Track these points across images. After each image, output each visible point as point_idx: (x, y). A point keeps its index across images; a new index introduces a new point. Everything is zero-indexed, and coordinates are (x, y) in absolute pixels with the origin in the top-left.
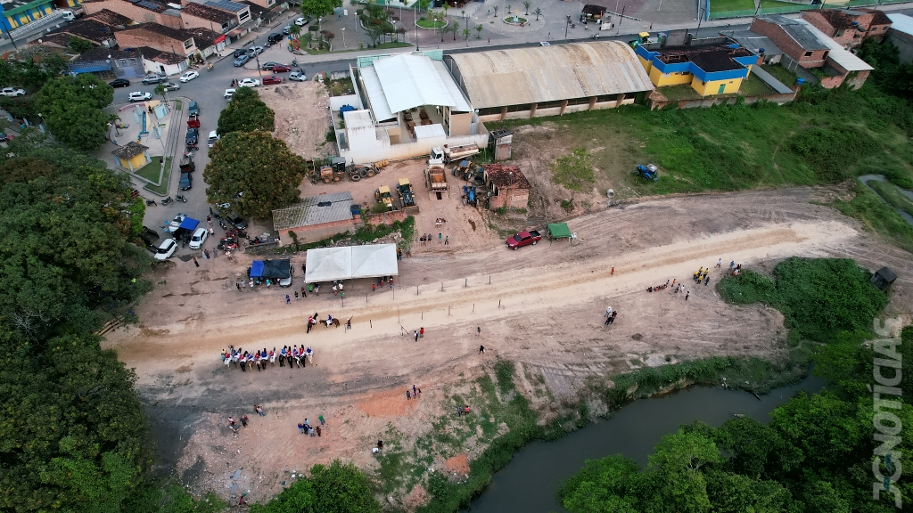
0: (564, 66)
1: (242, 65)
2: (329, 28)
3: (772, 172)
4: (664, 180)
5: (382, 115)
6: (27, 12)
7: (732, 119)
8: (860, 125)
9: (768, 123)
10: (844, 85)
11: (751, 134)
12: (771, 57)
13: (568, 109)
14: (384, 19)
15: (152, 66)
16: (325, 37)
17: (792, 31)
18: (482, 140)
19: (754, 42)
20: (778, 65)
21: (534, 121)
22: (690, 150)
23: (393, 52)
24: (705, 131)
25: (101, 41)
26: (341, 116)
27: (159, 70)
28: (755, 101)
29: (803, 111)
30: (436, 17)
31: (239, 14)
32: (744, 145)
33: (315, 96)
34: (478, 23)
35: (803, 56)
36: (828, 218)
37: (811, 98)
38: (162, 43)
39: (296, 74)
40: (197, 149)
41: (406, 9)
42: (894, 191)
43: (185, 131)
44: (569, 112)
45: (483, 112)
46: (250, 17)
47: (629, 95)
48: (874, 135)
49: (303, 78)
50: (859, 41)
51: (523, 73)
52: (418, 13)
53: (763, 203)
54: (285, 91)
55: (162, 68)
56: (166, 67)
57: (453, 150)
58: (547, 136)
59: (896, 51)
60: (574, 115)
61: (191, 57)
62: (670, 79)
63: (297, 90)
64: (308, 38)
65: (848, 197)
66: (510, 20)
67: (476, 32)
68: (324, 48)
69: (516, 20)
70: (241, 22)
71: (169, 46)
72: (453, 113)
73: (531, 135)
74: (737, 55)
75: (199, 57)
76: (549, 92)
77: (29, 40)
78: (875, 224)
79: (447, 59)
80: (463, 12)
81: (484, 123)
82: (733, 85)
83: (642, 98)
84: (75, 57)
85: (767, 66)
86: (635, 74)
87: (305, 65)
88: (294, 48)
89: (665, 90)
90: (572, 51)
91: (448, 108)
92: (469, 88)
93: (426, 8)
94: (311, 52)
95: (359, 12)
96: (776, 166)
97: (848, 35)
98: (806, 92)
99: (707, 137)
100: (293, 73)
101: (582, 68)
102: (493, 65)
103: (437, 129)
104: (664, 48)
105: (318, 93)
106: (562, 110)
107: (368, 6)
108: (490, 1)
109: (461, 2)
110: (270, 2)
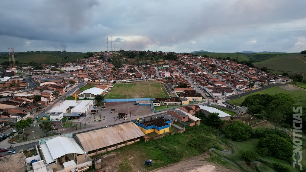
0: (115, 132)
2: (27, 132)
3: (186, 154)
4: (155, 164)
5: (49, 160)
7: (170, 140)
8: (204, 135)
9: (180, 139)
10: (195, 125)
11: (176, 143)
12: (175, 120)
13: (119, 146)
14: (50, 126)
16: (25, 135)
17: (178, 112)
18: (90, 163)
19: (169, 117)
20: (177, 122)
21: (108, 153)
22: (160, 152)
23: (54, 137)
24: (163, 145)
26: (31, 164)
28: (174, 133)
29: (188, 134)
30: (69, 123)
32: (176, 147)
33: (19, 159)
34: (85, 123)
35: (183, 119)
36: (206, 164)
37: (189, 130)
39: (11, 151)
41: (58, 122)
42: (219, 152)
44: (119, 147)
45: (89, 153)
47: (138, 138)
48: (208, 137)
49: (14, 152)
50: (195, 113)
51: (101, 137)
52: (63, 122)
53: (186, 164)
54: (4, 160)
57: (79, 169)
58: (113, 157)
59: (204, 114)
60: (121, 148)
62: (149, 131)
63: (11, 158)
64: (18, 137)
65: (209, 156)
66: (95, 121)
67: (84, 126)
68: (25, 139)
69: (97, 120)
72: (78, 155)
73: (107, 158)
74: (166, 121)
76: (111, 142)
78: (218, 163)
79: (74, 137)
80: (79, 120)
81: (90, 157)
82: (167, 130)
83: (141, 138)
85: (175, 123)
86: (138, 131)
87: (15, 147)
88: (10, 142)
89: (148, 135)
90: (117, 127)
91: (76, 153)
92: (83, 145)
93: (65, 121)
94: (20, 141)
95: (40, 125)
96: (186, 152)
97: (191, 111)
98: (187, 128)
99: (164, 147)
100: (9, 152)
101: (121, 132)
102: (91, 136)
103: (72, 162)
104: (145, 122)
105: (21, 158)
106: (117, 147)
107: (44, 123)
108: (88, 116)
109: (78, 117)
110: (1, 126)
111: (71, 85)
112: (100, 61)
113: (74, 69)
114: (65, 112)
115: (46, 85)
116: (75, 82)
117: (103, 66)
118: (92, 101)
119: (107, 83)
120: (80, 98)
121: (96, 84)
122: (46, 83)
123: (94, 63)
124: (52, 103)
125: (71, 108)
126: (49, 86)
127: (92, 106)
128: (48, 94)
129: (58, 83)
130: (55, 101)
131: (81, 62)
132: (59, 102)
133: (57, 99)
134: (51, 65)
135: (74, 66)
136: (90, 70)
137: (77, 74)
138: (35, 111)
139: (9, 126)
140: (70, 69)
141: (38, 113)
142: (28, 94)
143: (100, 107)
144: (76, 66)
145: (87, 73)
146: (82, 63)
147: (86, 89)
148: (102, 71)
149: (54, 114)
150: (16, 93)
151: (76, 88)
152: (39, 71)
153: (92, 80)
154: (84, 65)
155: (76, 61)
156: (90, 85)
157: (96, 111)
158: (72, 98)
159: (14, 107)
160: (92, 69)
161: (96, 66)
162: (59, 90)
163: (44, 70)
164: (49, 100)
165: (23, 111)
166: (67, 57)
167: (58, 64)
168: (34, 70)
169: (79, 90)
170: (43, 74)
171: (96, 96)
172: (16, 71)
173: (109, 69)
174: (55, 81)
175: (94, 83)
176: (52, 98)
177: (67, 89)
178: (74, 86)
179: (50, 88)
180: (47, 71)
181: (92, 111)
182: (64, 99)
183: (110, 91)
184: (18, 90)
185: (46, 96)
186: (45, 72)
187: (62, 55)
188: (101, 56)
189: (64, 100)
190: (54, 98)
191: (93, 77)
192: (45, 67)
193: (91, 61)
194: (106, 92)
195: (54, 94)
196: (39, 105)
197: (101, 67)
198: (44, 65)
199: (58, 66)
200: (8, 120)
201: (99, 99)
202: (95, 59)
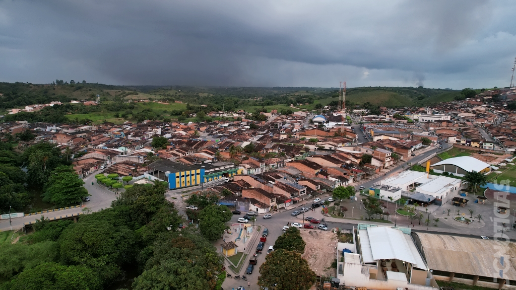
1: (296, 215)
2: (345, 206)
5: (367, 259)
6: (212, 177)
14: (377, 206)
15: (253, 208)
16: (342, 210)
21: (476, 289)
23: (382, 225)
25: (235, 193)
26: (343, 254)
27: (256, 210)
30: (409, 209)
31: (300, 191)
33: (330, 240)
34: (437, 217)
38: (261, 198)
39: (322, 226)
40: (261, 253)
41: (391, 203)
43: (258, 242)
45: (436, 272)
46: (305, 193)
49: (326, 228)
51: (467, 253)
52: (398, 206)
54: (314, 234)
55: (257, 209)
56: (259, 209)
61: (272, 207)
63: (321, 234)
64: (333, 208)
66: (459, 219)
67: (434, 222)
68: (341, 215)
69: (463, 219)
70: (300, 195)
71: (263, 200)
72: (414, 268)
75: (276, 207)
76: (489, 270)
77: (208, 188)
79: (413, 234)
80: (427, 210)
81: (436, 281)
84: (223, 197)
87: (328, 222)
88: (323, 212)
91: (411, 264)
92: (427, 255)
93: (403, 204)
94: (334, 216)
95: (364, 200)
100: (321, 225)
102: (445, 244)
103: (402, 276)
105: (332, 239)
107: (369, 198)
108: (445, 206)
109: (426, 204)
110: (317, 188)
111: (423, 146)
112: (489, 107)
113: (433, 119)
114: (404, 189)
115: (382, 141)
116: (431, 142)
117: (496, 117)
118: (460, 180)
119: (498, 152)
120: (435, 171)
121: (473, 151)
122: (382, 138)
123: (474, 111)
124: (386, 171)
125: (416, 185)
126: (387, 142)
127: (458, 189)
128: (383, 155)
129: (401, 139)
130: (392, 168)
131: (448, 106)
132: (399, 171)
133: (396, 166)
134: (394, 109)
135: (433, 114)
136: (464, 124)
137: (437, 128)
138: (360, 178)
139: (324, 190)
140: (425, 118)
141: (364, 182)
142: (354, 150)
143: (475, 197)
144: (437, 113)
145: (456, 127)
146: (449, 109)
147: (449, 156)
148: (491, 127)
149: (386, 188)
150: (340, 147)
151: (430, 151)
152: (374, 118)
153: (464, 142)
154: (453, 112)
155: (439, 104)
156: (459, 151)
157: (464, 201)
158: (421, 168)
159: (335, 165)
160: (468, 121)
161: (478, 115)
162: (402, 151)
163: (382, 117)
164: (382, 165)
165: (345, 174)
166: (422, 98)
167: (406, 108)
168: (369, 116)
169: (436, 156)
170: (379, 122)
171: (469, 173)
172: (344, 115)
173: (508, 123)
174: (396, 136)
175: (469, 148)
176: (388, 162)
177: (415, 152)
178: (429, 148)
179: (387, 146)
180: (387, 118)
181: (455, 199)
182: (406, 167)
183: (501, 169)
184: (344, 142)
185: (379, 157)
186: (384, 120)
187: (415, 93)
188: (492, 96)
189: (407, 170)
190: (392, 163)
191: (467, 136)
192: (385, 112)
193: (468, 106)
194: (493, 169)
195: (392, 157)
196: (366, 170)
197: (490, 119)
198: (384, 109)
199: (405, 111)
200: (325, 183)
201: (473, 180)
202: (478, 103)
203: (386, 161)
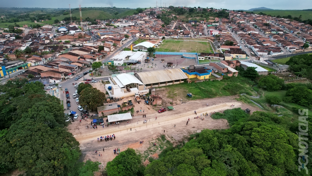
0: (165, 74)
1: (77, 80)
2: (100, 70)
3: (220, 94)
4: (194, 97)
5: (121, 86)
7: (208, 84)
8: (239, 84)
9: (217, 84)
10: (233, 76)
11: (214, 87)
12: (215, 71)
13: (168, 84)
14: (115, 68)
15: (52, 81)
16: (99, 73)
17: (219, 65)
18: (148, 91)
19: (211, 68)
20: (218, 72)
21: (159, 87)
22: (199, 90)
24: (202, 87)
25: (35, 76)
27: (54, 82)
28: (213, 80)
29: (225, 81)
30: (129, 67)
31: (75, 68)
32: (212, 89)
33: (100, 86)
34: (141, 68)
35: (222, 70)
36: (234, 102)
37: (226, 78)
38: (54, 75)
39: (94, 81)
40: (70, 98)
41: (120, 66)
42: (248, 96)
43: (65, 95)
44: (168, 85)
45: (147, 85)
46: (78, 69)
47: (182, 80)
48: (242, 86)
49: (96, 82)
50: (235, 67)
51: (155, 76)
52: (124, 66)
53: (219, 100)
56: (56, 81)
57: (141, 93)
58: (164, 90)
59: (243, 69)
60: (169, 86)
61: (62, 78)
62: (192, 76)
63: (95, 84)
64: (95, 73)
65: (238, 97)
68: (99, 75)
69: (150, 67)
70: (75, 70)
71: (57, 76)
73: (159, 90)
74: (207, 70)
75: (64, 78)
78: (245, 102)
79: (135, 75)
81: (147, 88)
82: (207, 77)
83: (185, 80)
84: (30, 79)
85: (215, 73)
86: (183, 75)
88: (91, 76)
89: (191, 79)
90: (166, 71)
91: (138, 84)
93: (126, 66)
94: (97, 76)
95: (108, 67)
96: (220, 93)
97: (232, 65)
98: (225, 77)
99: (203, 88)
101: (170, 74)
103: (136, 89)
104: (189, 69)
106: (166, 85)
107: (110, 65)
108: (142, 63)
109: (135, 64)
110: (83, 65)
111: (126, 39)
112: (149, 18)
113: (127, 25)
114: (124, 59)
115: (106, 38)
116: (129, 37)
117: (153, 22)
118: (146, 52)
119: (156, 39)
120: (134, 50)
121: (147, 40)
122: (105, 36)
123: (144, 20)
124: (112, 53)
125: (128, 57)
126: (109, 39)
127: (145, 56)
128: (109, 45)
129: (115, 36)
130: (115, 51)
131: (131, 18)
132: (118, 52)
133: (116, 50)
134: (104, 21)
135: (126, 22)
136: (141, 26)
137: (130, 30)
138: (101, 58)
139: (86, 66)
140: (122, 25)
141: (103, 59)
142: (94, 44)
143: (152, 58)
144: (127, 22)
145: (138, 29)
146: (132, 19)
147: (138, 42)
148: (152, 27)
149: (117, 60)
150: (85, 44)
151: (130, 41)
152: (95, 26)
153: (143, 36)
154: (135, 21)
155: (127, 17)
156: (142, 40)
157: (149, 60)
158: (128, 49)
159: (87, 53)
160: (142, 25)
161: (146, 22)
162: (117, 42)
163: (99, 25)
164: (110, 50)
165: (93, 57)
166: (117, 14)
167: (111, 20)
168: (91, 26)
169: (133, 43)
170: (99, 29)
171: (149, 48)
172: (77, 26)
173: (158, 25)
174: (112, 35)
175: (145, 38)
176: (112, 49)
177: (123, 42)
178: (129, 40)
179: (109, 40)
180: (103, 26)
181: (146, 60)
182: (121, 49)
183: (159, 45)
184: (86, 41)
185: (108, 46)
186: (101, 27)
187: (112, 11)
188: (150, 12)
189: (122, 51)
190: (114, 49)
191: (143, 32)
192: (100, 23)
193: (140, 17)
194: (156, 46)
195: (113, 45)
196: (103, 54)
197: (151, 24)
198: (99, 21)
199: (111, 21)
200: (85, 62)
201: (151, 51)
202: (145, 16)
203: (111, 48)
